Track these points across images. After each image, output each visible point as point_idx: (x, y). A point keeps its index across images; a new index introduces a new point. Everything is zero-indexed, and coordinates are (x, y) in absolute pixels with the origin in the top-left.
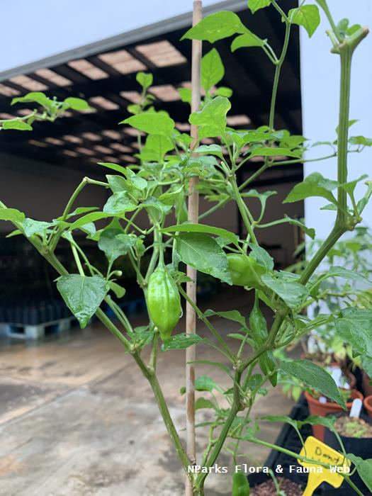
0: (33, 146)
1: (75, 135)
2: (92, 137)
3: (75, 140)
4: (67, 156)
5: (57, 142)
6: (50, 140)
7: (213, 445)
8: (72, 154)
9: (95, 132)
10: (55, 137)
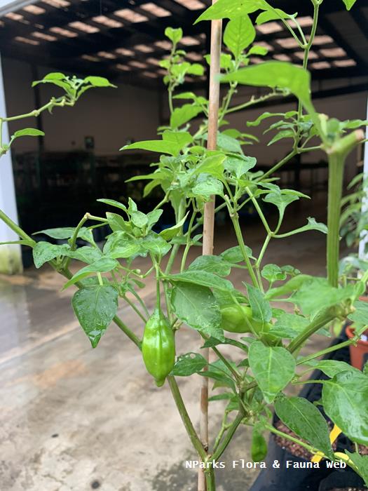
0: (87, 60)
1: (127, 47)
2: (144, 49)
3: (127, 53)
4: (120, 70)
5: (109, 56)
6: (102, 54)
7: (225, 429)
8: (125, 68)
9: (147, 43)
10: (107, 51)
